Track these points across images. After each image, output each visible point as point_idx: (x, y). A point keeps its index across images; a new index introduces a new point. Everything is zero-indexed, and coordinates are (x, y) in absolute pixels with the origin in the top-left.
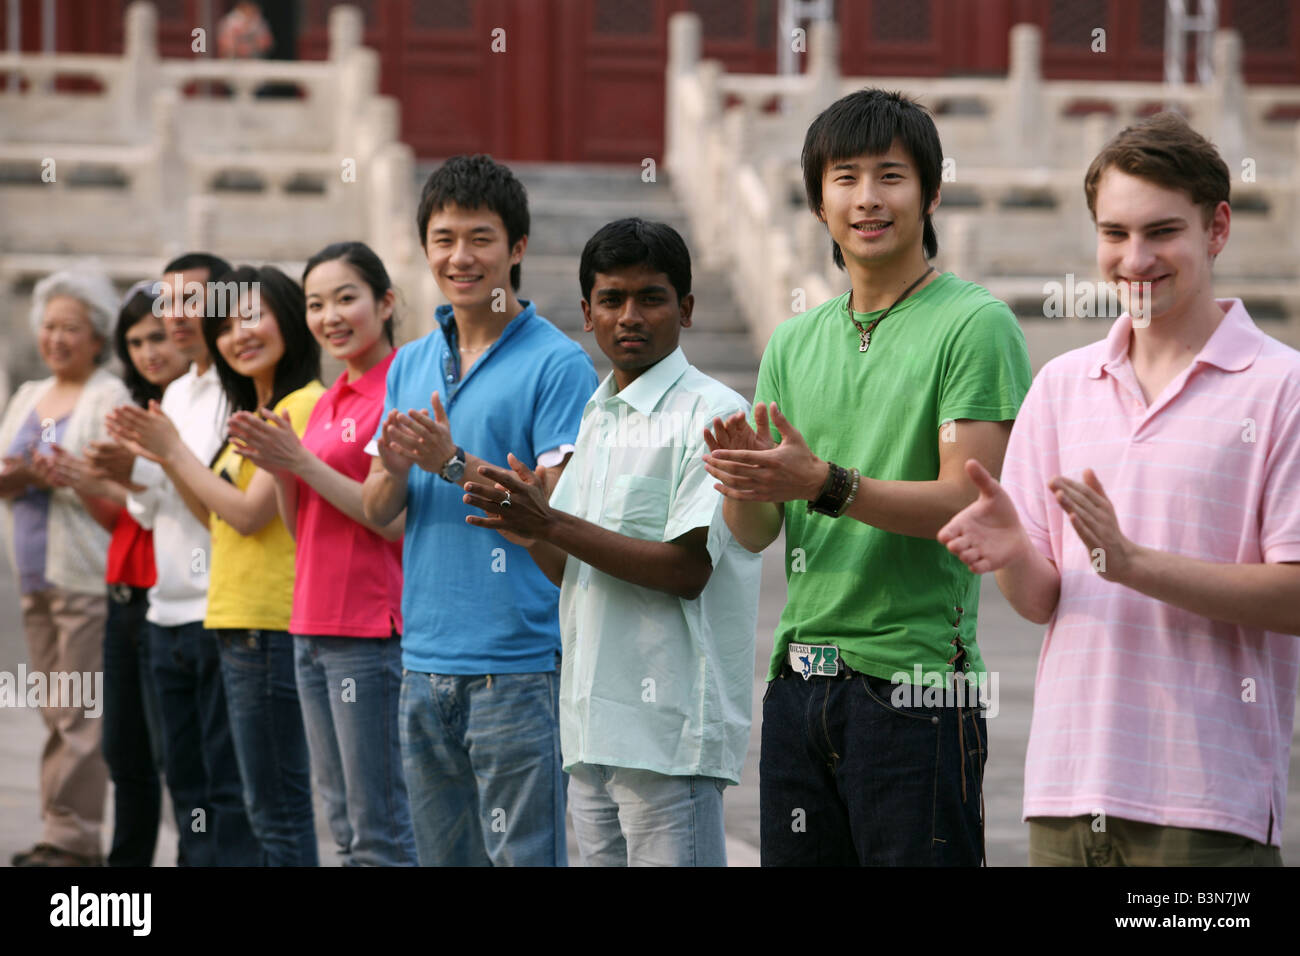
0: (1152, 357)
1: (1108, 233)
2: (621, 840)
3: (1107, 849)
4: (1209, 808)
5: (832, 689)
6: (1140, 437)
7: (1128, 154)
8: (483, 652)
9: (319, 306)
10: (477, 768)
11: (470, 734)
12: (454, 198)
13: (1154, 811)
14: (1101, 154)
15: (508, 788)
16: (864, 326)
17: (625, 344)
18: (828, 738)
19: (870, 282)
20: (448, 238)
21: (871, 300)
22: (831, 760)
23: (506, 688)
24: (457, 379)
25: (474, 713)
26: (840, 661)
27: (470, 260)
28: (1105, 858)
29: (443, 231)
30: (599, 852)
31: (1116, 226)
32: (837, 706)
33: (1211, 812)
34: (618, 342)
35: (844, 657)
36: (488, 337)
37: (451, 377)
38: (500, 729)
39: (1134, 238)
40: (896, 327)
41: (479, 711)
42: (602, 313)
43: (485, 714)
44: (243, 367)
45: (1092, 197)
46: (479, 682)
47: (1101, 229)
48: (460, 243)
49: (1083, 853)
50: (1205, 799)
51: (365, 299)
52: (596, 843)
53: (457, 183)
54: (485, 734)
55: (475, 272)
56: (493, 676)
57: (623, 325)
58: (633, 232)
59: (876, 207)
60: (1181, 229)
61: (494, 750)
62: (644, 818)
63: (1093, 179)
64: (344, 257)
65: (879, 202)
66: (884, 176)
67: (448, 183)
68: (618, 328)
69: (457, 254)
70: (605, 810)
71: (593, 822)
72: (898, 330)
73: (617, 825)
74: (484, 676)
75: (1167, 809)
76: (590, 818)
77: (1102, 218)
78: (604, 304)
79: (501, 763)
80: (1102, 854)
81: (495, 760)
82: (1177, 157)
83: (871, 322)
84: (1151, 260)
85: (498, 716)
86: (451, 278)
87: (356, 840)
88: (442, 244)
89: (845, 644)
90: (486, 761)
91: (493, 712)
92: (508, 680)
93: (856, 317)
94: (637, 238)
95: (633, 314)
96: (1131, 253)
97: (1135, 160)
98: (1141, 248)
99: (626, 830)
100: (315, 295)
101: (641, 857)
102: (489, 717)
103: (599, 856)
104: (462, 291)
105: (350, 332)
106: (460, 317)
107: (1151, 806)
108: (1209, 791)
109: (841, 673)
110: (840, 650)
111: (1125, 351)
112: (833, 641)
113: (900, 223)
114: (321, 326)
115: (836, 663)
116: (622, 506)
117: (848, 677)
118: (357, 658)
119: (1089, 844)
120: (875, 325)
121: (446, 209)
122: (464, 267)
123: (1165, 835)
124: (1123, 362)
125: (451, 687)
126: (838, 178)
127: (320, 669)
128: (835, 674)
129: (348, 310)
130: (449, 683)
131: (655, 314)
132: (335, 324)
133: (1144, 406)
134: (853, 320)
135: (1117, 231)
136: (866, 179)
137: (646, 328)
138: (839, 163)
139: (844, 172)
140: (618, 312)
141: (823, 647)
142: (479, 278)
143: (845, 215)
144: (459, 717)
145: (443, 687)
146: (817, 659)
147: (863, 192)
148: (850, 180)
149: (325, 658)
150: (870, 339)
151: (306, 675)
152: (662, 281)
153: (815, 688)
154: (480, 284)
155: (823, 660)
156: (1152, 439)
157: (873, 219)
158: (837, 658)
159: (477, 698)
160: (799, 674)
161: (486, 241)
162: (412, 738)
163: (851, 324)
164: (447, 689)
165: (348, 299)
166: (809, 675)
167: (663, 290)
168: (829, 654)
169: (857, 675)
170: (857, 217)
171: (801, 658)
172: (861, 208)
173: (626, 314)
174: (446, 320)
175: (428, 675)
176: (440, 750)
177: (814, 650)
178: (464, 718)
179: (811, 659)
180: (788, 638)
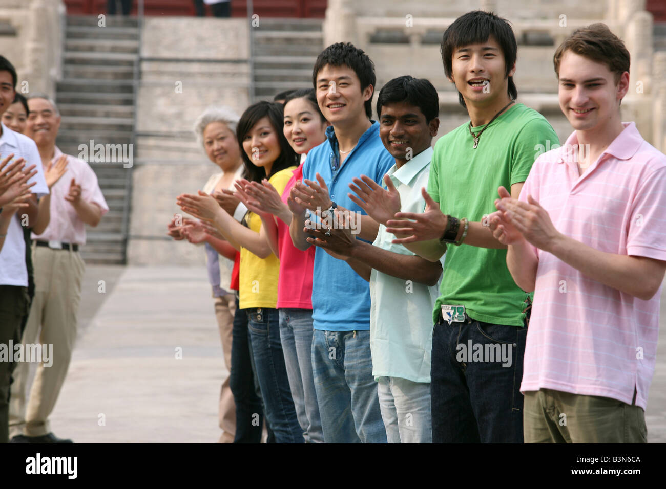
1: (565, 85)
3: (553, 408)
4: (599, 385)
5: (462, 329)
6: (574, 193)
7: (578, 43)
8: (352, 319)
9: (290, 123)
10: (349, 382)
11: (345, 363)
13: (572, 387)
14: (563, 43)
15: (364, 394)
16: (476, 134)
20: (326, 84)
22: (463, 367)
23: (364, 338)
24: (337, 168)
25: (347, 352)
26: (465, 313)
27: (338, 94)
28: (553, 413)
31: (569, 81)
32: (464, 338)
33: (600, 387)
35: (467, 312)
37: (334, 167)
38: (359, 361)
39: (578, 87)
40: (490, 133)
41: (349, 351)
43: (352, 353)
45: (557, 65)
46: (350, 334)
47: (561, 82)
49: (543, 410)
50: (596, 381)
51: (316, 120)
52: (389, 419)
54: (352, 363)
56: (356, 331)
58: (401, 84)
59: (481, 71)
61: (356, 372)
63: (559, 56)
65: (482, 68)
66: (485, 55)
68: (391, 136)
70: (391, 401)
71: (387, 407)
72: (491, 135)
74: (352, 331)
75: (578, 385)
76: (385, 405)
77: (562, 76)
78: (385, 123)
79: (359, 380)
80: (552, 411)
81: (357, 378)
82: (603, 46)
83: (479, 132)
85: (358, 353)
86: (328, 106)
88: (323, 88)
89: (469, 305)
90: (353, 378)
91: (356, 351)
92: (365, 334)
93: (473, 130)
94: (402, 87)
97: (581, 47)
99: (398, 411)
100: (288, 117)
101: (404, 426)
102: (354, 354)
103: (390, 426)
104: (334, 113)
106: (337, 132)
107: (570, 384)
108: (599, 376)
109: (466, 320)
110: (465, 309)
112: (462, 303)
113: (494, 80)
114: (291, 134)
115: (464, 315)
117: (470, 322)
119: (545, 406)
120: (481, 134)
123: (578, 400)
125: (336, 337)
126: (461, 57)
127: (291, 330)
128: (463, 321)
129: (305, 127)
130: (335, 335)
131: (412, 129)
132: (298, 133)
133: (578, 175)
134: (471, 132)
135: (570, 84)
136: (475, 57)
137: (406, 136)
138: (461, 48)
139: (463, 53)
140: (390, 128)
141: (457, 307)
142: (345, 105)
143: (464, 76)
144: (341, 354)
145: (331, 337)
146: (455, 313)
147: (474, 63)
148: (467, 57)
149: (292, 323)
150: (478, 141)
151: (285, 333)
152: (416, 111)
153: (454, 329)
154: (345, 109)
155: (457, 313)
156: (580, 194)
157: (479, 77)
158: (464, 312)
159: (348, 343)
160: (447, 321)
161: (346, 85)
162: (317, 366)
163: (470, 135)
164: (334, 338)
165: (306, 120)
166: (451, 322)
167: (416, 116)
168: (460, 310)
169: (474, 321)
170: (470, 77)
171: (447, 313)
172: (473, 71)
173: (393, 130)
174: (332, 135)
175: (324, 331)
176: (333, 372)
177: (452, 308)
178: (343, 355)
179: (452, 313)
180: (441, 302)
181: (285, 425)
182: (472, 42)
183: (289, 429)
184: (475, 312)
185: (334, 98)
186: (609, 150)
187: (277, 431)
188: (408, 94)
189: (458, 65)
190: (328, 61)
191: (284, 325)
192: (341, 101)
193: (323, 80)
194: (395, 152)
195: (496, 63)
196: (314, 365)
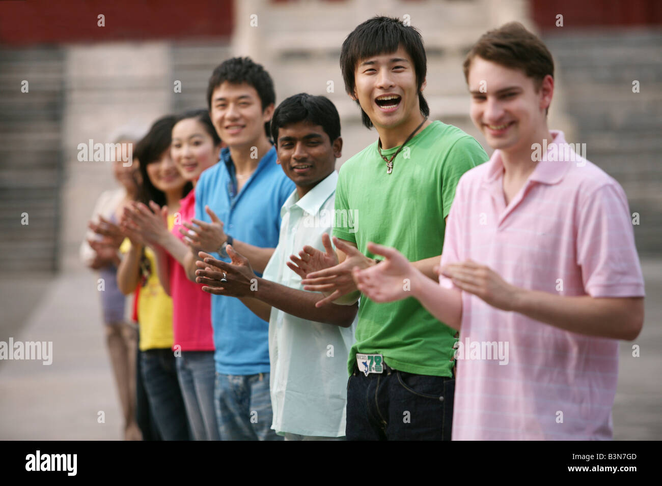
0: (512, 174)
5: (381, 381)
6: (501, 228)
8: (257, 361)
9: (179, 146)
16: (388, 158)
17: (297, 170)
18: (379, 412)
20: (224, 104)
22: (383, 425)
24: (236, 195)
26: (384, 363)
27: (237, 115)
32: (383, 392)
34: (293, 169)
35: (386, 361)
37: (231, 194)
39: (490, 100)
41: (255, 395)
43: (258, 397)
45: (467, 75)
46: (255, 378)
48: (231, 106)
51: (208, 144)
53: (228, 69)
54: (260, 409)
56: (263, 374)
57: (295, 159)
58: (299, 102)
59: (391, 86)
60: (520, 93)
61: (265, 419)
65: (393, 83)
66: (395, 68)
67: (223, 71)
68: (292, 161)
69: (229, 112)
74: (257, 375)
77: (472, 88)
78: (283, 147)
83: (392, 154)
84: (501, 113)
85: (265, 398)
86: (227, 128)
88: (220, 107)
89: (386, 353)
90: (261, 426)
91: (263, 395)
93: (382, 153)
94: (301, 105)
95: (301, 152)
100: (179, 139)
102: (261, 399)
104: (233, 135)
105: (196, 164)
109: (384, 371)
110: (383, 357)
111: (500, 171)
112: (379, 352)
114: (180, 158)
115: (382, 365)
117: (389, 374)
120: (395, 156)
125: (240, 381)
126: (367, 70)
127: (189, 373)
128: (382, 372)
129: (197, 151)
130: (238, 379)
132: (188, 158)
133: (505, 206)
134: (382, 156)
135: (481, 97)
136: (383, 71)
137: (310, 160)
138: (365, 61)
139: (369, 67)
140: (292, 151)
141: (374, 356)
142: (243, 126)
143: (370, 93)
144: (246, 400)
145: (236, 382)
146: (371, 363)
147: (383, 78)
148: (373, 71)
149: (191, 366)
150: (392, 165)
151: (183, 376)
152: (319, 131)
153: (372, 381)
154: (244, 130)
155: (374, 363)
157: (388, 93)
158: (382, 361)
159: (254, 387)
160: (363, 373)
161: (247, 104)
162: (223, 413)
163: (380, 158)
164: (238, 383)
165: (197, 144)
166: (368, 373)
168: (378, 359)
169: (394, 372)
170: (378, 93)
171: (363, 363)
172: (381, 88)
173: (296, 152)
174: (227, 158)
175: (227, 375)
176: (239, 420)
177: (369, 358)
178: (249, 400)
179: (368, 363)
180: (355, 351)
182: (379, 52)
184: (396, 361)
185: (234, 120)
186: (535, 176)
188: (309, 112)
189: (362, 80)
190: (226, 79)
191: (183, 368)
192: (241, 122)
193: (221, 99)
194: (299, 179)
195: (408, 76)
196: (219, 413)
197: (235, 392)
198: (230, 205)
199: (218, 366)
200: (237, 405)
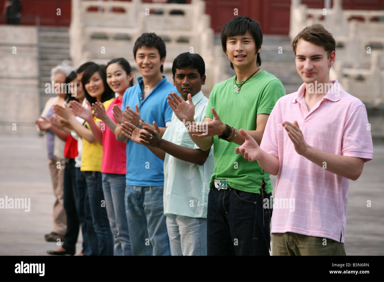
0: (310, 97)
1: (300, 58)
2: (180, 236)
3: (292, 242)
4: (322, 231)
5: (226, 193)
6: (306, 120)
7: (307, 35)
8: (149, 180)
9: (110, 77)
10: (147, 213)
11: (145, 204)
12: (145, 44)
13: (306, 231)
15: (155, 220)
17: (184, 90)
18: (224, 208)
19: (240, 73)
20: (143, 56)
21: (241, 78)
22: (225, 214)
23: (155, 190)
24: (143, 99)
25: (146, 197)
27: (149, 62)
28: (292, 245)
29: (141, 54)
30: (174, 239)
31: (302, 56)
32: (227, 198)
34: (182, 89)
35: (229, 184)
36: (152, 86)
37: (141, 98)
38: (153, 202)
39: (308, 60)
40: (247, 86)
41: (147, 197)
42: (178, 81)
43: (149, 198)
44: (92, 94)
45: (295, 47)
46: (147, 188)
47: (297, 57)
48: (146, 58)
49: (286, 243)
50: (321, 228)
51: (124, 75)
52: (173, 236)
53: (146, 40)
54: (149, 203)
55: (151, 66)
56: (152, 187)
58: (187, 57)
59: (242, 50)
60: (321, 58)
61: (151, 208)
62: (185, 229)
63: (296, 42)
64: (118, 62)
66: (244, 41)
67: (143, 40)
68: (182, 85)
69: (145, 61)
70: (176, 227)
71: (172, 230)
72: (248, 87)
73: (178, 231)
74: (149, 187)
75: (310, 231)
76: (171, 229)
77: (298, 54)
78: (178, 78)
79: (154, 212)
80: (291, 244)
81: (152, 211)
82: (321, 36)
83: (240, 84)
84: (312, 67)
85: (153, 198)
86: (143, 68)
87: (118, 234)
88: (141, 58)
89: (229, 180)
90: (149, 211)
91: (151, 197)
92: (156, 188)
93: (237, 83)
95: (187, 81)
96: (306, 64)
97: (309, 37)
98: (309, 63)
99: (181, 233)
100: (109, 73)
101: (185, 241)
102: (150, 199)
103: (175, 240)
104: (146, 72)
105: (119, 85)
106: (144, 80)
107: (306, 230)
108: (322, 226)
110: (228, 182)
111: (303, 94)
112: (226, 179)
113: (249, 56)
114: (111, 82)
116: (181, 138)
117: (230, 190)
118: (119, 181)
119: (287, 241)
120: (242, 85)
121: (142, 48)
122: (147, 65)
123: (309, 239)
124: (302, 98)
125: (139, 190)
126: (231, 42)
127: (109, 184)
128: (227, 189)
129: (119, 78)
130: (139, 188)
131: (193, 81)
133: (308, 111)
136: (239, 43)
138: (231, 38)
139: (232, 40)
140: (182, 80)
141: (223, 181)
142: (152, 68)
143: (232, 53)
144: (142, 199)
145: (137, 190)
146: (222, 184)
148: (234, 43)
149: (110, 180)
150: (240, 90)
151: (105, 185)
152: (195, 71)
153: (221, 193)
156: (310, 121)
157: (240, 54)
158: (227, 184)
159: (147, 193)
160: (217, 189)
161: (154, 57)
162: (128, 204)
163: (235, 85)
164: (138, 190)
166: (220, 189)
167: (196, 74)
168: (225, 183)
169: (233, 189)
170: (236, 54)
171: (217, 184)
172: (237, 51)
174: (140, 81)
175: (133, 186)
176: (137, 208)
177: (220, 182)
178: (143, 199)
179: (220, 184)
180: (214, 178)
181: (104, 231)
182: (237, 34)
183: (106, 233)
184: (233, 184)
187: (99, 233)
188: (192, 63)
189: (230, 47)
191: (105, 181)
195: (250, 46)
196: (126, 204)
197: (136, 194)
198: (140, 103)
199: (127, 181)
200: (137, 201)
